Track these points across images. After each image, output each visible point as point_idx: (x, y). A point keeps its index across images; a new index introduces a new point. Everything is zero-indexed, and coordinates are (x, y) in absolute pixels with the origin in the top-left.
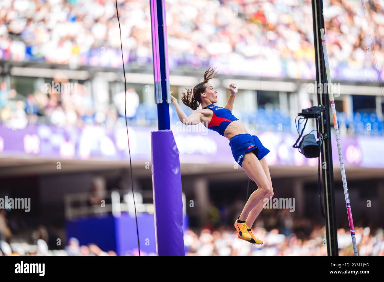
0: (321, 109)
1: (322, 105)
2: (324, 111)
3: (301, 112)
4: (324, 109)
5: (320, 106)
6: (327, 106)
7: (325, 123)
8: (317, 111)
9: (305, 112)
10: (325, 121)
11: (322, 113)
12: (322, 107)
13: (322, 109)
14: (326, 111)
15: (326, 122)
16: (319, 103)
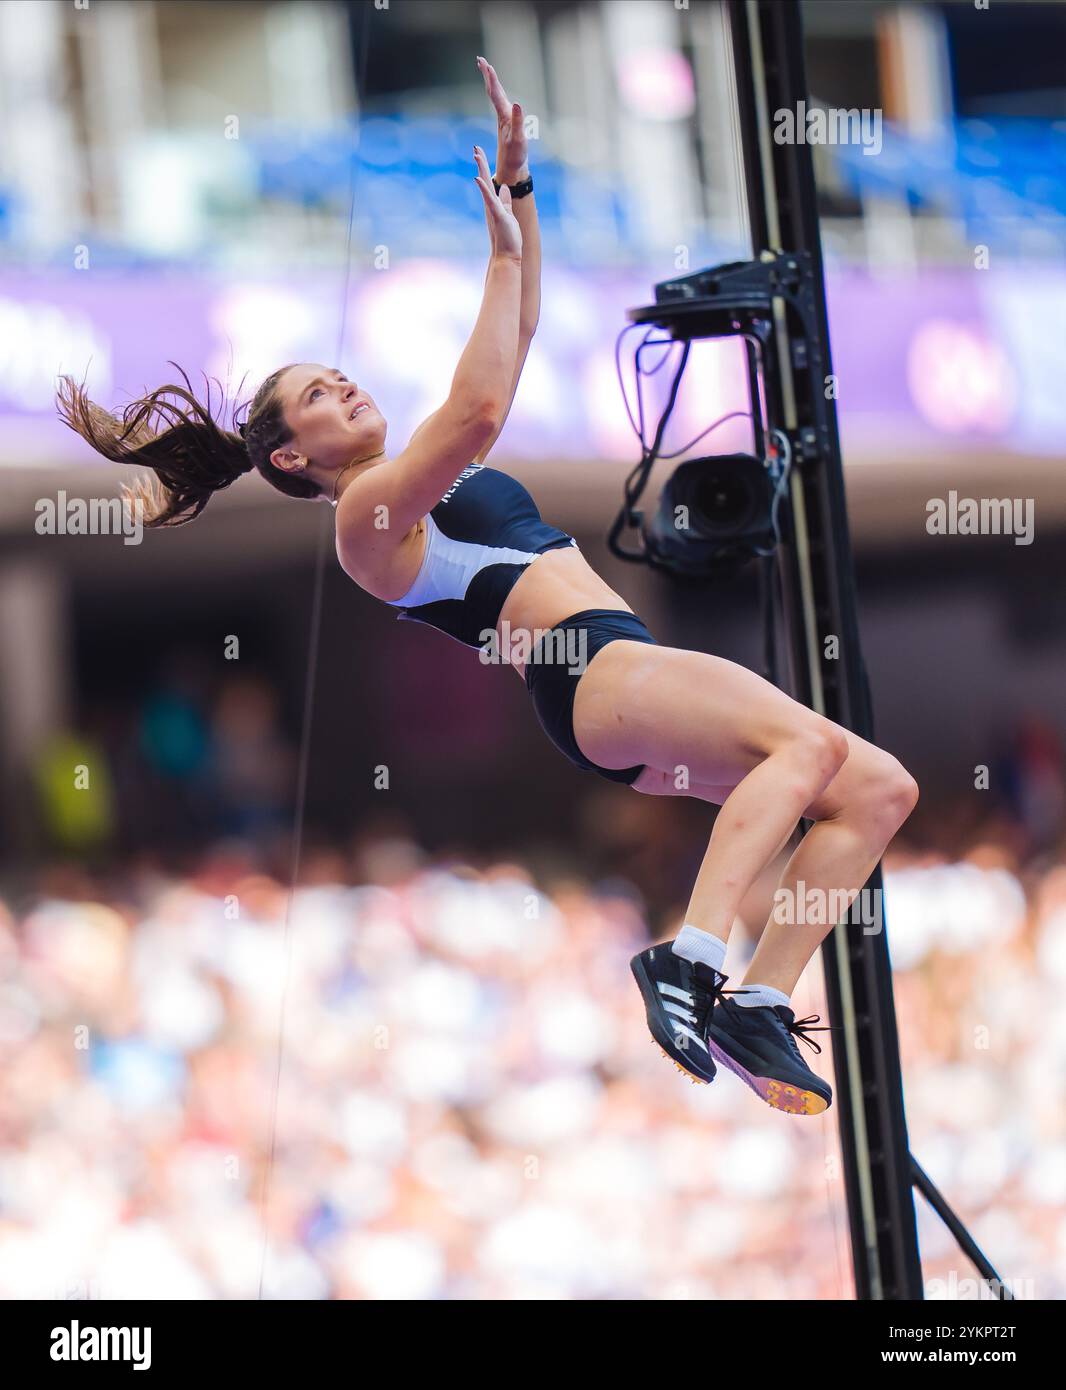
0: (772, 277)
1: (780, 252)
2: (793, 289)
3: (648, 299)
4: (794, 279)
5: (767, 257)
6: (807, 254)
7: (801, 364)
8: (751, 295)
9: (677, 301)
10: (801, 350)
11: (779, 305)
12: (778, 267)
13: (778, 275)
14: (802, 289)
15: (808, 356)
16: (760, 241)
